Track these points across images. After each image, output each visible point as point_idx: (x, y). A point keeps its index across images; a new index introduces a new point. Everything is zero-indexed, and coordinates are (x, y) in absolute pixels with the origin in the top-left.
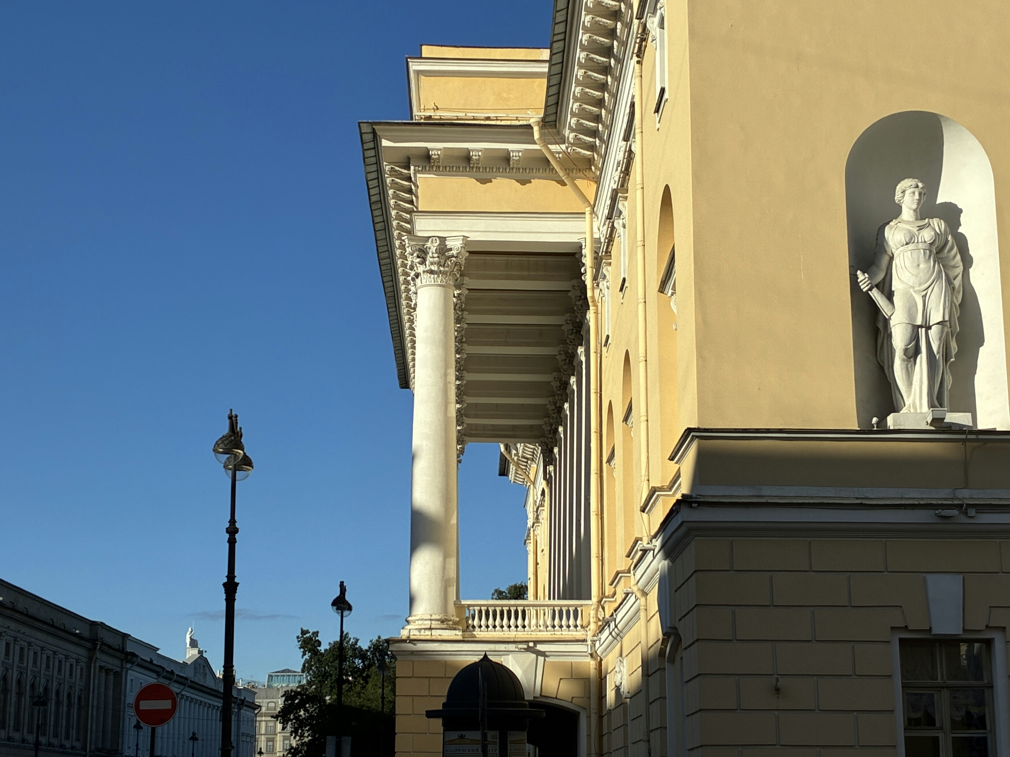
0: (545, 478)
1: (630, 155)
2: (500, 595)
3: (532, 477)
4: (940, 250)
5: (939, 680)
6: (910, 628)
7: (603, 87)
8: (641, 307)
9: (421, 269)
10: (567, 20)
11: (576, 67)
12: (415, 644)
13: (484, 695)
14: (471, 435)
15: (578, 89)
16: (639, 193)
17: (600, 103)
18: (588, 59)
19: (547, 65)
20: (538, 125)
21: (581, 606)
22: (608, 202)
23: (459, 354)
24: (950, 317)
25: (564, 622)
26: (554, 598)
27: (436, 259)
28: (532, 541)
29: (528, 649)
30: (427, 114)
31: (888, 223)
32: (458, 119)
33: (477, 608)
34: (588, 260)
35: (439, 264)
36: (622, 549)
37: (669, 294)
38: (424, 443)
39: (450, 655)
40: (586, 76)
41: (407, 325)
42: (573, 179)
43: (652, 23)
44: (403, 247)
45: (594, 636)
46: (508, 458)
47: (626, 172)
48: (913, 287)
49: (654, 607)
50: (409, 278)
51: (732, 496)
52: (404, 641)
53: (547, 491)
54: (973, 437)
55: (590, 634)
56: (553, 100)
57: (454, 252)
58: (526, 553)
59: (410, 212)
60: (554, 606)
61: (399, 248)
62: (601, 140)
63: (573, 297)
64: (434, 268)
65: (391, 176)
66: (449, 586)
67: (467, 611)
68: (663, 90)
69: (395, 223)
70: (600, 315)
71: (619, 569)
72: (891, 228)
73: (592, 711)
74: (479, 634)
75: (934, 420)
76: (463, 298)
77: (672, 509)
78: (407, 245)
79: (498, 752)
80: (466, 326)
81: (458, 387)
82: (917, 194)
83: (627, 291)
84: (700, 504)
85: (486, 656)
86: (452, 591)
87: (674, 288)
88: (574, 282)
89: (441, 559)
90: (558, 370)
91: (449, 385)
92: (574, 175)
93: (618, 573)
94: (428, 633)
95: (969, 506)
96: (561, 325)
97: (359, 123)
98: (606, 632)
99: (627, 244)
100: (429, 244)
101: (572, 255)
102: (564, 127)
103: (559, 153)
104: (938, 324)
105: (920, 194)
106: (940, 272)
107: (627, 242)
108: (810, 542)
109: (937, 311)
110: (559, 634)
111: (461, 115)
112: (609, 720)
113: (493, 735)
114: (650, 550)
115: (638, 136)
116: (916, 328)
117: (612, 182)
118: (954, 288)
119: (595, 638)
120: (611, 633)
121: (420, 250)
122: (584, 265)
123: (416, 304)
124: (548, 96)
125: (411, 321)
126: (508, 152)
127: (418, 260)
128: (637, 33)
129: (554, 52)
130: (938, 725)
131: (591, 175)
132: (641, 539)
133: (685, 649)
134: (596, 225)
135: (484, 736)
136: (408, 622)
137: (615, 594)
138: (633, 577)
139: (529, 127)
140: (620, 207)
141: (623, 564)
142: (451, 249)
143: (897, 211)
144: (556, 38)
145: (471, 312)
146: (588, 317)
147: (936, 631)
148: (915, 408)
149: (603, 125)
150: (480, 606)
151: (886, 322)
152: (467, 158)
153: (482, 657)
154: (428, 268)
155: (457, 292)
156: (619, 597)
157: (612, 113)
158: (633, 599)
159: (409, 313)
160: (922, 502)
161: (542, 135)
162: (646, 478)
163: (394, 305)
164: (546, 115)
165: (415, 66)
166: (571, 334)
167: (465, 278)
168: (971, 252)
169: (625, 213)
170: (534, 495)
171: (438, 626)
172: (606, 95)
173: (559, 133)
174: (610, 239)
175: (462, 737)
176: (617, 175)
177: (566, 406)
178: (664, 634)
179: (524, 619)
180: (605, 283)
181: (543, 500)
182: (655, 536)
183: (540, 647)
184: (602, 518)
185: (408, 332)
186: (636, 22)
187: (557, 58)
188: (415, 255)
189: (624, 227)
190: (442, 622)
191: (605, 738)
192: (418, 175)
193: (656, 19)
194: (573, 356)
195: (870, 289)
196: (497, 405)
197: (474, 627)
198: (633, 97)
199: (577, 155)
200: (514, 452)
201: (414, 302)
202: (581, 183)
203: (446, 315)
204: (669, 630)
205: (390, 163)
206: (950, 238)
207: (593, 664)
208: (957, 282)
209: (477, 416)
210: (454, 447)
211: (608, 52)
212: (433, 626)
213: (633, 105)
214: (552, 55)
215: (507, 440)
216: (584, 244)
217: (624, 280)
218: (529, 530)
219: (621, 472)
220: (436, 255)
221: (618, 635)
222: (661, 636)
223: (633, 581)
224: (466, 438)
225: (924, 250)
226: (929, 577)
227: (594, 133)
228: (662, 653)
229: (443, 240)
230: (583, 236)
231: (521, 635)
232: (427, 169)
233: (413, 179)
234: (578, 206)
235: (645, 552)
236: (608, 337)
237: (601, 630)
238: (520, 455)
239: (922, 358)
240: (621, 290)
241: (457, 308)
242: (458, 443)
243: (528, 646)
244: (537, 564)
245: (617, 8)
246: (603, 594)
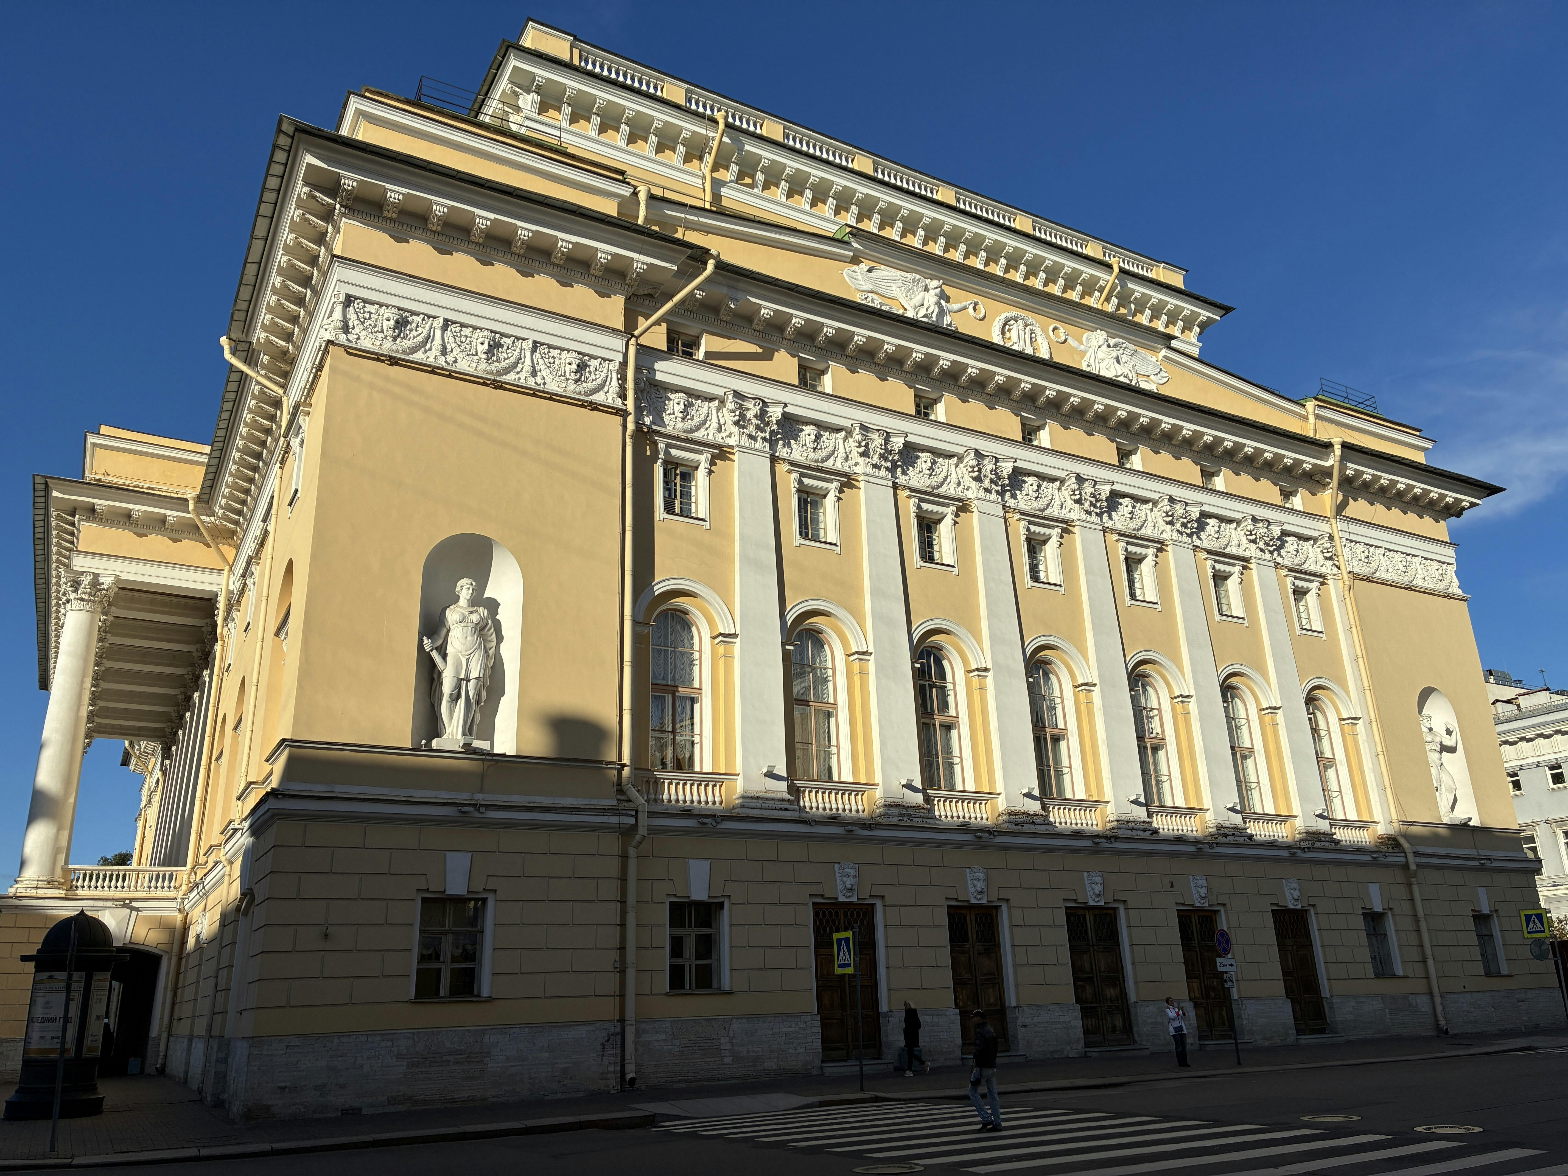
0: (161, 770)
1: (266, 533)
2: (105, 861)
3: (150, 768)
4: (482, 629)
5: (447, 927)
6: (430, 890)
7: (251, 481)
8: (259, 645)
9: (72, 596)
10: (228, 428)
11: (231, 463)
12: (20, 900)
13: (74, 944)
14: (99, 732)
15: (230, 479)
16: (269, 561)
17: (247, 492)
18: (241, 458)
19: (207, 457)
20: (194, 500)
21: (177, 871)
22: (244, 564)
23: (98, 666)
24: (484, 675)
25: (159, 884)
26: (154, 865)
27: (88, 590)
28: (142, 819)
29: (125, 906)
30: (98, 477)
31: (449, 607)
32: (124, 485)
33: (82, 872)
34: (221, 606)
35: (90, 594)
36: (217, 828)
37: (283, 638)
38: (54, 736)
39: (52, 909)
40: (238, 470)
41: (54, 639)
42: (217, 544)
43: (295, 442)
44: (58, 577)
45: (184, 895)
46: (131, 752)
47: (262, 544)
48: (461, 652)
49: (237, 872)
50: (61, 602)
51: (310, 791)
52: (11, 897)
53: (161, 780)
54: (490, 758)
55: (181, 893)
56: (209, 483)
57: (105, 587)
58: (136, 828)
59: (70, 550)
60: (152, 871)
61: (56, 578)
62: (244, 518)
63: (205, 632)
64: (85, 597)
65: (57, 520)
66: (59, 853)
67: (73, 874)
68: (296, 491)
69: (54, 557)
70: (225, 648)
71: (213, 843)
72: (451, 610)
73: (173, 954)
74: (81, 893)
75: (464, 744)
76: (108, 623)
77: (261, 799)
78: (62, 576)
79: (82, 989)
80: (108, 645)
81: (93, 693)
82: (471, 589)
83: (250, 633)
84: (285, 796)
85: (82, 910)
86: (62, 858)
87: (287, 634)
88: (208, 621)
89: (55, 831)
90: (185, 686)
91: (84, 691)
92: (219, 541)
93: (211, 846)
94: (34, 891)
95: (482, 805)
96: (193, 652)
97: (34, 475)
98: (195, 892)
99: (254, 597)
100: (83, 577)
101: (210, 600)
102: (215, 504)
103: (208, 523)
104: (475, 679)
105: (473, 590)
106: (480, 643)
107: (255, 595)
108: (366, 827)
109: (476, 670)
110: (153, 893)
111: (129, 482)
112: (187, 961)
113: (79, 976)
114: (240, 829)
115: (273, 520)
116: (460, 680)
117: (249, 550)
118: (488, 656)
119: (184, 897)
120: (198, 893)
121: (74, 581)
122: (217, 608)
123: (63, 624)
124: (205, 480)
125: (58, 637)
126: (165, 516)
127: (71, 589)
128: (282, 447)
129: (214, 449)
130: (442, 959)
131: (233, 543)
132: (234, 821)
133: (257, 905)
134: (232, 580)
135: (70, 977)
136: (16, 882)
137: (207, 862)
138: (222, 849)
139: (186, 500)
140: (253, 569)
141: (216, 838)
142: (102, 584)
143: (457, 599)
144: (217, 439)
145: (113, 634)
146: (215, 648)
147: (448, 892)
148: (453, 735)
149: (248, 508)
150: (86, 870)
151: (440, 674)
152: (128, 515)
153: (79, 912)
154: (79, 596)
155: (102, 618)
156: (210, 865)
157: (256, 500)
158: (221, 866)
159: (56, 630)
160: (449, 801)
161: (195, 507)
162: (245, 774)
163: (43, 622)
164: (201, 493)
165: (91, 439)
166: (200, 660)
167: (113, 607)
168: (503, 633)
169: (256, 574)
170: (150, 783)
171: (44, 886)
172: (253, 487)
173: (210, 508)
174: (242, 592)
175: (51, 977)
176: (253, 546)
177: (188, 714)
178: (242, 894)
179: (124, 881)
180: (233, 624)
181: (157, 787)
182: (245, 819)
183: (135, 904)
184: (205, 803)
185: (53, 645)
186: (282, 439)
187: (216, 454)
188: (69, 584)
189: (254, 584)
190: (49, 882)
191: (181, 976)
192: (82, 523)
193: (298, 440)
194: (199, 676)
195: (431, 650)
196: (127, 709)
197: (77, 887)
198: (273, 492)
199: (223, 527)
200: (137, 747)
201: (62, 621)
202: (224, 548)
203: (90, 634)
204: (247, 891)
205: (57, 510)
206: (490, 622)
207: (180, 917)
208: (491, 652)
209: (107, 717)
210: (81, 740)
211: (258, 456)
212: (39, 886)
213: (272, 497)
214: (212, 450)
215: (132, 738)
216: (219, 593)
217: (249, 624)
218: (141, 810)
219: (226, 770)
220: (88, 587)
221: (204, 894)
222: (239, 896)
223: (222, 852)
224: (95, 734)
225: (472, 628)
226: (448, 853)
227: (240, 513)
228: (238, 908)
229: (96, 576)
230: (220, 587)
231: (119, 894)
232: (91, 519)
233: (76, 525)
234: (221, 565)
235: (235, 830)
236: (230, 665)
237: (191, 890)
238: (142, 750)
239: (462, 701)
240: (245, 631)
241: (101, 630)
242: (86, 737)
243: (125, 903)
244: (144, 837)
245: (269, 427)
246: (197, 862)
